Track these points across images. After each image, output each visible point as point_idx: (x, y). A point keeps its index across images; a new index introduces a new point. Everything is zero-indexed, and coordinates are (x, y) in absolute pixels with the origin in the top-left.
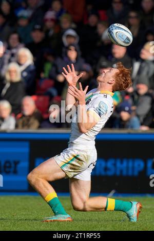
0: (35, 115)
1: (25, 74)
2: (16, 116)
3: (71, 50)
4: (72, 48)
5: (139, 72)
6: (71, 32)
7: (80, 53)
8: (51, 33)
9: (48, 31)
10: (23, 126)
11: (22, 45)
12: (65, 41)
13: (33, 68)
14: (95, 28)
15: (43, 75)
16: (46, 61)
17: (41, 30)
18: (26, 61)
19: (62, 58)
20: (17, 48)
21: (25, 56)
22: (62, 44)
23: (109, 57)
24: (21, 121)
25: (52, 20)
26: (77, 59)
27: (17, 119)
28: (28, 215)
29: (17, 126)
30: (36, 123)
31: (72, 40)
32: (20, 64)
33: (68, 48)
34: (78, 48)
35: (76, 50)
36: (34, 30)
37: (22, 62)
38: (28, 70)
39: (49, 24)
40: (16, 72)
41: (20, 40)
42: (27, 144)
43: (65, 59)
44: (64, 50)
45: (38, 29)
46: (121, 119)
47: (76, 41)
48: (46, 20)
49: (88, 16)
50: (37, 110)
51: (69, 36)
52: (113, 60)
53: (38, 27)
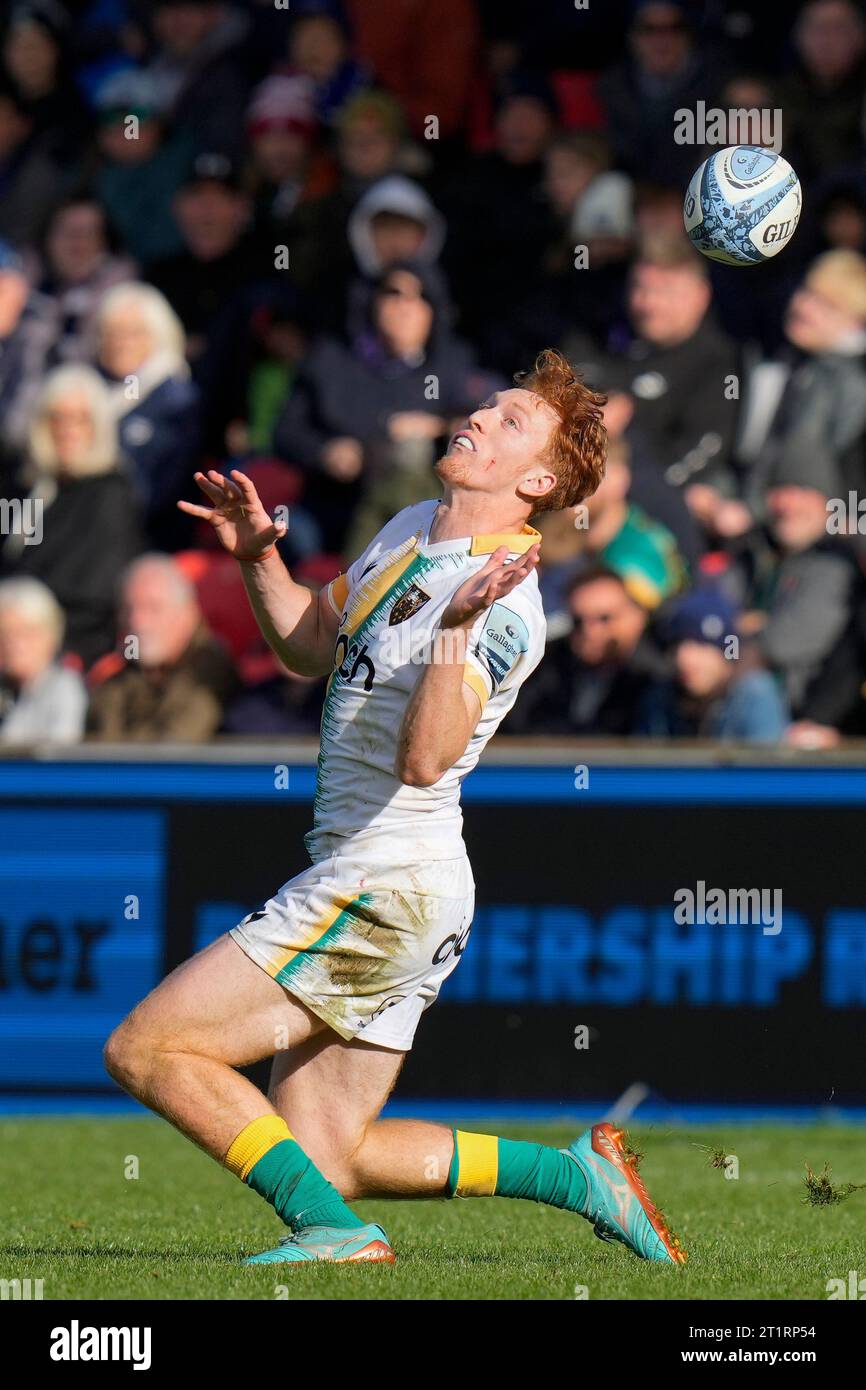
0: (193, 662)
1: (140, 432)
2: (86, 667)
3: (396, 292)
4: (406, 283)
5: (783, 422)
6: (400, 196)
7: (446, 316)
8: (289, 198)
9: (267, 190)
10: (132, 721)
11: (122, 268)
12: (366, 243)
13: (183, 396)
14: (535, 170)
15: (239, 439)
16: (262, 355)
17: (230, 183)
18: (145, 357)
19: (346, 341)
20: (92, 282)
21: (141, 331)
22: (346, 262)
23: (614, 337)
24: (115, 697)
25: (294, 126)
26: (430, 345)
27: (93, 686)
28: (154, 1223)
29: (92, 725)
30: (199, 710)
31: (405, 242)
32: (111, 377)
33: (381, 286)
34: (437, 285)
35: (426, 296)
36: (193, 180)
37: (123, 362)
38: (153, 405)
39: (276, 149)
40: (86, 418)
41: (114, 241)
42: (151, 826)
43: (367, 347)
44: (358, 294)
45: (212, 179)
46: (677, 686)
47: (426, 246)
48: (262, 128)
49: (496, 104)
50: (205, 636)
51: (387, 218)
52: (637, 353)
53: (212, 164)
